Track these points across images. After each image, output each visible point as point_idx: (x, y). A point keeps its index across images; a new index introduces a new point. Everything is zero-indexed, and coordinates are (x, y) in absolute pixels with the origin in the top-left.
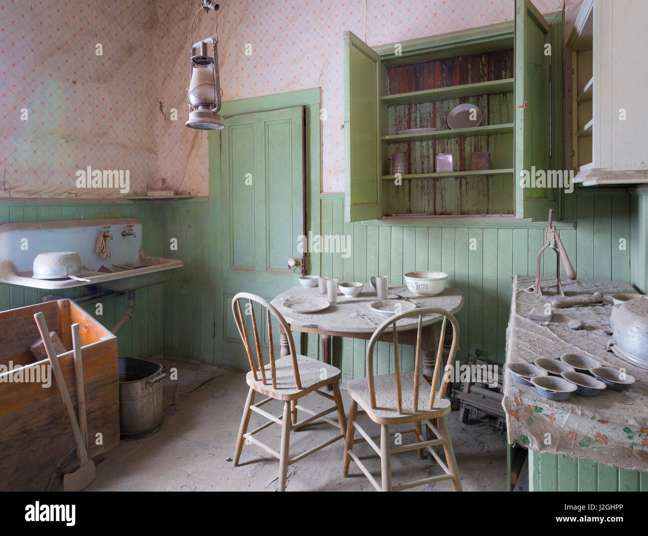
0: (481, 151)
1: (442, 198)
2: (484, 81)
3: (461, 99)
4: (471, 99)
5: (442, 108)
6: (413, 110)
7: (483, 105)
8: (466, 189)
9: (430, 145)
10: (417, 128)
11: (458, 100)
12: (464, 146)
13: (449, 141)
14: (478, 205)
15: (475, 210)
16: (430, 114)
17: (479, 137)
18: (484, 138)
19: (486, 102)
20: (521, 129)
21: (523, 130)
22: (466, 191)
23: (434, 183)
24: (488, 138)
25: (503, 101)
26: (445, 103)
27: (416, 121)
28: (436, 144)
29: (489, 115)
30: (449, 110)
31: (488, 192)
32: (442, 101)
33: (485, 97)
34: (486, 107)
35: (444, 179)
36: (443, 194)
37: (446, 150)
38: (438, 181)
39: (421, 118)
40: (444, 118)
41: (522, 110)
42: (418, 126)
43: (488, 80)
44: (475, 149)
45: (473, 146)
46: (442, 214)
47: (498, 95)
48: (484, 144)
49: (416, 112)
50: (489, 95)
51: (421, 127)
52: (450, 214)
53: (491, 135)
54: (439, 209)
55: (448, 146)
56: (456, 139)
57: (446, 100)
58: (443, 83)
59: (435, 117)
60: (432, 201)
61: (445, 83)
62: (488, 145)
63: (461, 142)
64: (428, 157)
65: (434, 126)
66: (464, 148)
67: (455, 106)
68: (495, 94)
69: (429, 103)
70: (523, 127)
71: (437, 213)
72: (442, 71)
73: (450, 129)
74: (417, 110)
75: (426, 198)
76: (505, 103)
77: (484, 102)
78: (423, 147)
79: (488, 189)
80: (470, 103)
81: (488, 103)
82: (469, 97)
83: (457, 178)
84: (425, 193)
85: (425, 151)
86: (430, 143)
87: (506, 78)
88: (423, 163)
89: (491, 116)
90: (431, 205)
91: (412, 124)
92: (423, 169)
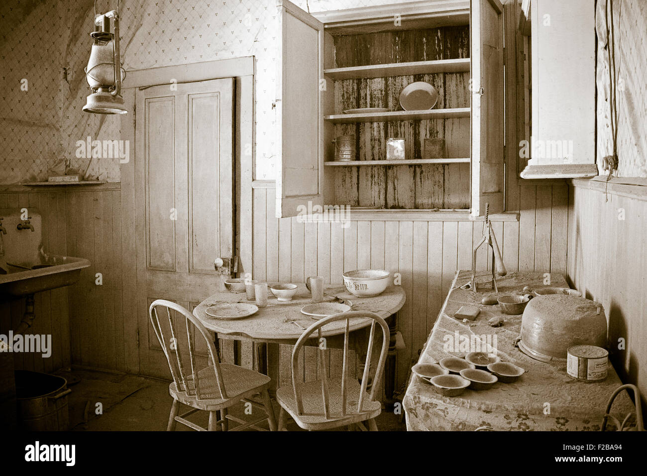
0: (437, 136)
1: (395, 189)
2: (440, 59)
3: (415, 76)
4: (426, 78)
5: (395, 85)
6: (363, 85)
7: (439, 85)
8: (421, 179)
9: (382, 127)
10: (366, 107)
11: (412, 77)
12: (419, 130)
13: (403, 123)
14: (433, 198)
15: (430, 202)
16: (382, 91)
17: (435, 120)
18: (440, 122)
19: (442, 81)
20: (478, 117)
21: (479, 118)
22: (421, 181)
23: (386, 171)
24: (444, 122)
25: (460, 81)
26: (398, 80)
27: (366, 99)
28: (388, 126)
29: (445, 95)
30: (403, 88)
31: (444, 183)
32: (395, 77)
33: (441, 76)
34: (442, 86)
35: (396, 167)
36: (396, 184)
37: (399, 133)
38: (390, 169)
39: (371, 95)
40: (397, 96)
41: (479, 96)
42: (368, 105)
43: (445, 58)
44: (431, 134)
45: (428, 129)
46: (393, 207)
47: (454, 74)
48: (440, 128)
49: (366, 87)
50: (445, 74)
51: (371, 107)
52: (402, 208)
53: (447, 119)
54: (391, 202)
55: (402, 129)
56: (410, 121)
57: (399, 76)
58: (396, 57)
59: (387, 95)
60: (383, 191)
61: (398, 57)
62: (444, 130)
63: (415, 125)
64: (379, 140)
65: (386, 106)
66: (419, 133)
67: (409, 84)
68: (452, 73)
69: (380, 79)
70: (479, 115)
71: (389, 206)
72: (395, 44)
73: (403, 110)
74: (366, 85)
75: (376, 188)
76: (462, 83)
77: (440, 82)
78: (374, 129)
79: (444, 180)
80: (426, 82)
81: (445, 83)
82: (424, 74)
83: (410, 166)
84: (375, 183)
85: (376, 133)
86: (382, 124)
87: (463, 57)
88: (373, 147)
89: (447, 97)
90: (382, 197)
91: (362, 101)
92: (373, 155)
